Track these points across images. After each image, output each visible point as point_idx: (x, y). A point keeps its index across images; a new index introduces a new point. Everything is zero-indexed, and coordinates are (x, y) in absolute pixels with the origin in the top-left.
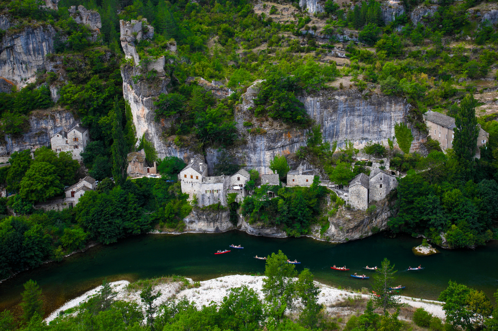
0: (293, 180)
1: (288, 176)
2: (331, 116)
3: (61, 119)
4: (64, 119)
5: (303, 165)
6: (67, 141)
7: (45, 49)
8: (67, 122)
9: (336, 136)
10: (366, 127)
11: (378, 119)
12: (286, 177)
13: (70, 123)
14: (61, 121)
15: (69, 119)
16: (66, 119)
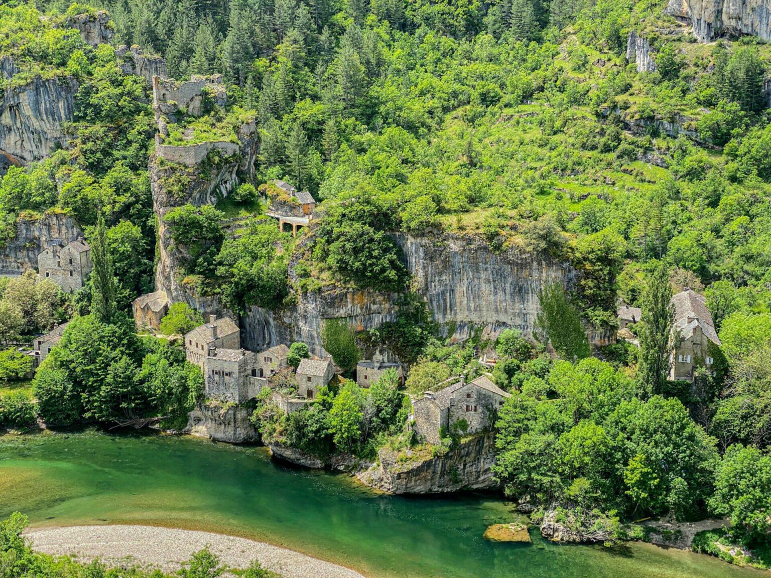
0: (366, 377)
1: (358, 367)
2: (440, 274)
3: (59, 226)
4: (63, 228)
5: (381, 352)
6: (59, 262)
7: (62, 112)
8: (68, 232)
9: (451, 310)
10: (501, 302)
11: (519, 290)
12: (356, 370)
13: (73, 234)
14: (60, 231)
15: (73, 227)
16: (67, 228)
